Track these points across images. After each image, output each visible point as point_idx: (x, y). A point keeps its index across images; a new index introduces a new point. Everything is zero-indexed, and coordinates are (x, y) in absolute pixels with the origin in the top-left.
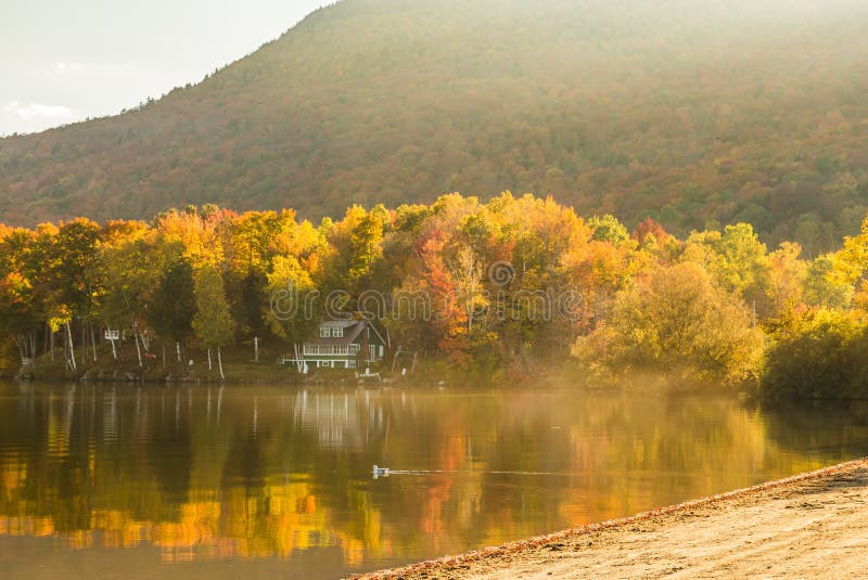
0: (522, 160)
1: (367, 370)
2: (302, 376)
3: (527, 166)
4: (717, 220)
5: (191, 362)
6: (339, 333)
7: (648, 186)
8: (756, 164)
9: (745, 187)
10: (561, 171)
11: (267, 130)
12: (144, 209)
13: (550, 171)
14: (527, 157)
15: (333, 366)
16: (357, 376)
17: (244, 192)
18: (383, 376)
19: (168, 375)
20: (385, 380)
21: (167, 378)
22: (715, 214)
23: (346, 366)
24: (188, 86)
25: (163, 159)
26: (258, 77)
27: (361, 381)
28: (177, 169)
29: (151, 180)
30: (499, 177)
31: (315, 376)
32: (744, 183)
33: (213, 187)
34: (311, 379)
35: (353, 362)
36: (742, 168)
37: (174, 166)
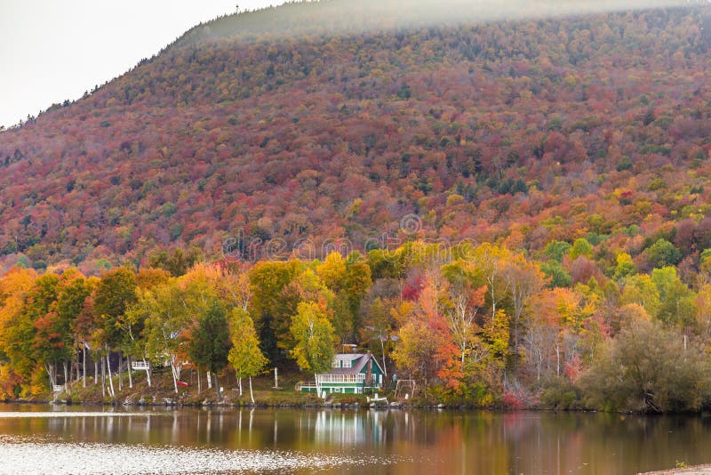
0: (420, 184)
1: (376, 395)
2: (321, 400)
3: (426, 191)
4: (627, 253)
5: (222, 389)
6: (348, 364)
7: (554, 217)
8: (654, 195)
9: (647, 219)
10: (462, 197)
11: (162, 152)
12: (44, 233)
13: (450, 197)
14: (425, 182)
15: (344, 392)
16: (368, 400)
17: (145, 216)
18: (390, 400)
19: (203, 400)
20: (393, 404)
21: (204, 403)
22: (625, 247)
23: (356, 392)
24: (67, 103)
25: (58, 181)
26: (140, 95)
27: (372, 405)
28: (73, 192)
29: (48, 203)
30: (401, 202)
31: (332, 400)
32: (645, 214)
33: (112, 210)
34: (329, 403)
35: (361, 388)
36: (643, 200)
37: (70, 189)
